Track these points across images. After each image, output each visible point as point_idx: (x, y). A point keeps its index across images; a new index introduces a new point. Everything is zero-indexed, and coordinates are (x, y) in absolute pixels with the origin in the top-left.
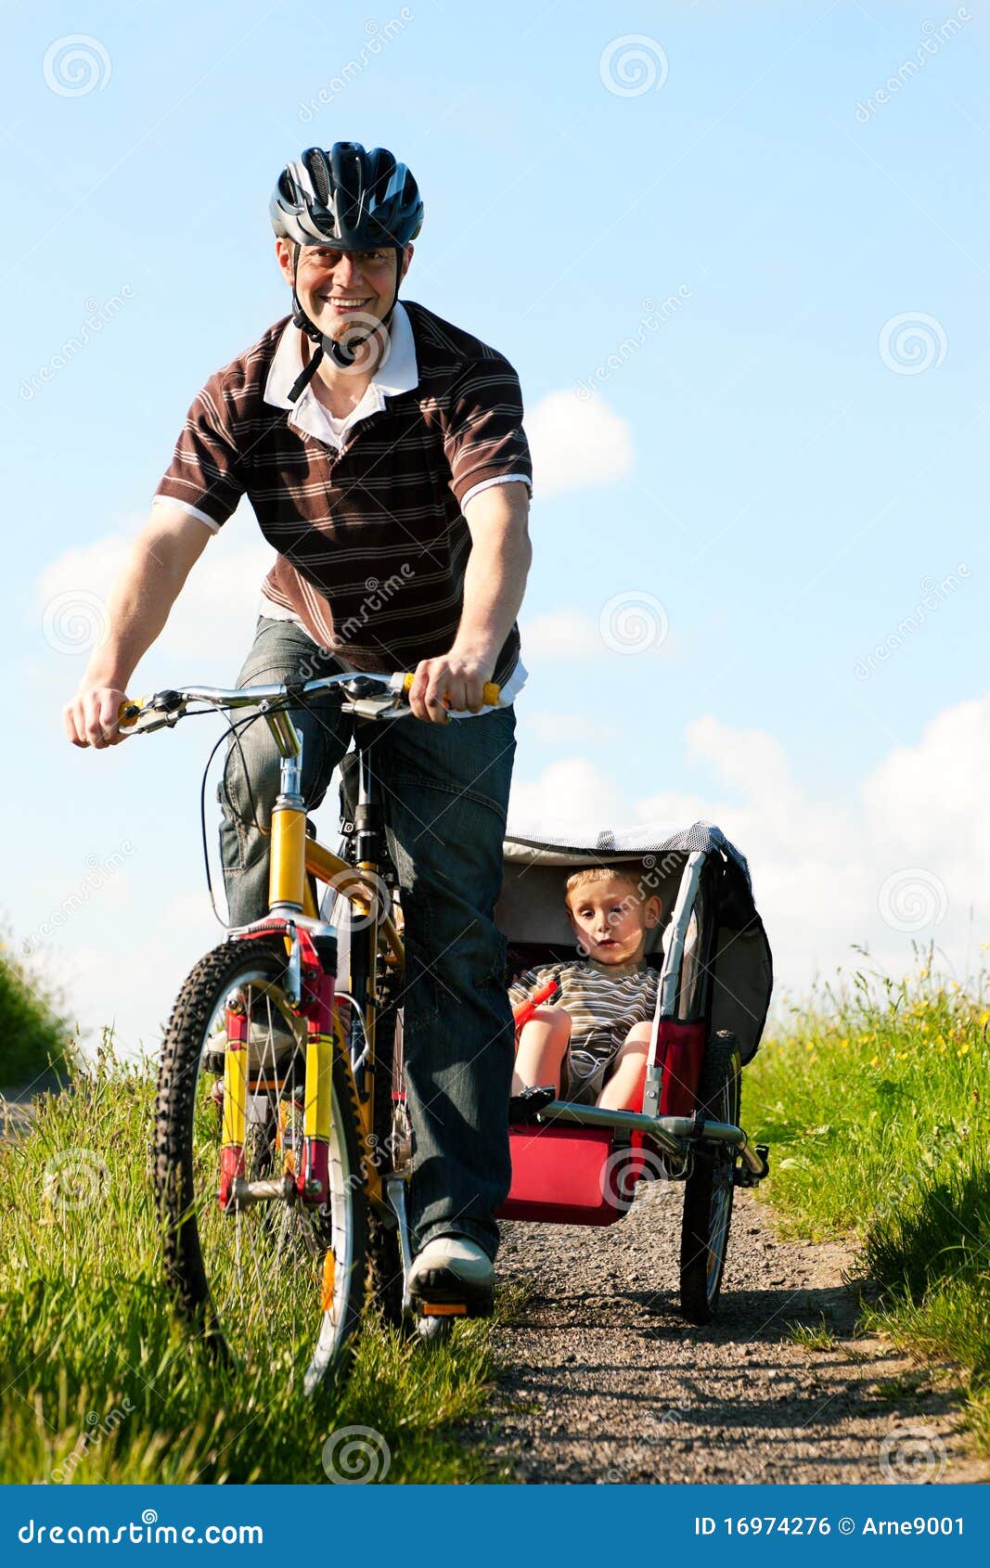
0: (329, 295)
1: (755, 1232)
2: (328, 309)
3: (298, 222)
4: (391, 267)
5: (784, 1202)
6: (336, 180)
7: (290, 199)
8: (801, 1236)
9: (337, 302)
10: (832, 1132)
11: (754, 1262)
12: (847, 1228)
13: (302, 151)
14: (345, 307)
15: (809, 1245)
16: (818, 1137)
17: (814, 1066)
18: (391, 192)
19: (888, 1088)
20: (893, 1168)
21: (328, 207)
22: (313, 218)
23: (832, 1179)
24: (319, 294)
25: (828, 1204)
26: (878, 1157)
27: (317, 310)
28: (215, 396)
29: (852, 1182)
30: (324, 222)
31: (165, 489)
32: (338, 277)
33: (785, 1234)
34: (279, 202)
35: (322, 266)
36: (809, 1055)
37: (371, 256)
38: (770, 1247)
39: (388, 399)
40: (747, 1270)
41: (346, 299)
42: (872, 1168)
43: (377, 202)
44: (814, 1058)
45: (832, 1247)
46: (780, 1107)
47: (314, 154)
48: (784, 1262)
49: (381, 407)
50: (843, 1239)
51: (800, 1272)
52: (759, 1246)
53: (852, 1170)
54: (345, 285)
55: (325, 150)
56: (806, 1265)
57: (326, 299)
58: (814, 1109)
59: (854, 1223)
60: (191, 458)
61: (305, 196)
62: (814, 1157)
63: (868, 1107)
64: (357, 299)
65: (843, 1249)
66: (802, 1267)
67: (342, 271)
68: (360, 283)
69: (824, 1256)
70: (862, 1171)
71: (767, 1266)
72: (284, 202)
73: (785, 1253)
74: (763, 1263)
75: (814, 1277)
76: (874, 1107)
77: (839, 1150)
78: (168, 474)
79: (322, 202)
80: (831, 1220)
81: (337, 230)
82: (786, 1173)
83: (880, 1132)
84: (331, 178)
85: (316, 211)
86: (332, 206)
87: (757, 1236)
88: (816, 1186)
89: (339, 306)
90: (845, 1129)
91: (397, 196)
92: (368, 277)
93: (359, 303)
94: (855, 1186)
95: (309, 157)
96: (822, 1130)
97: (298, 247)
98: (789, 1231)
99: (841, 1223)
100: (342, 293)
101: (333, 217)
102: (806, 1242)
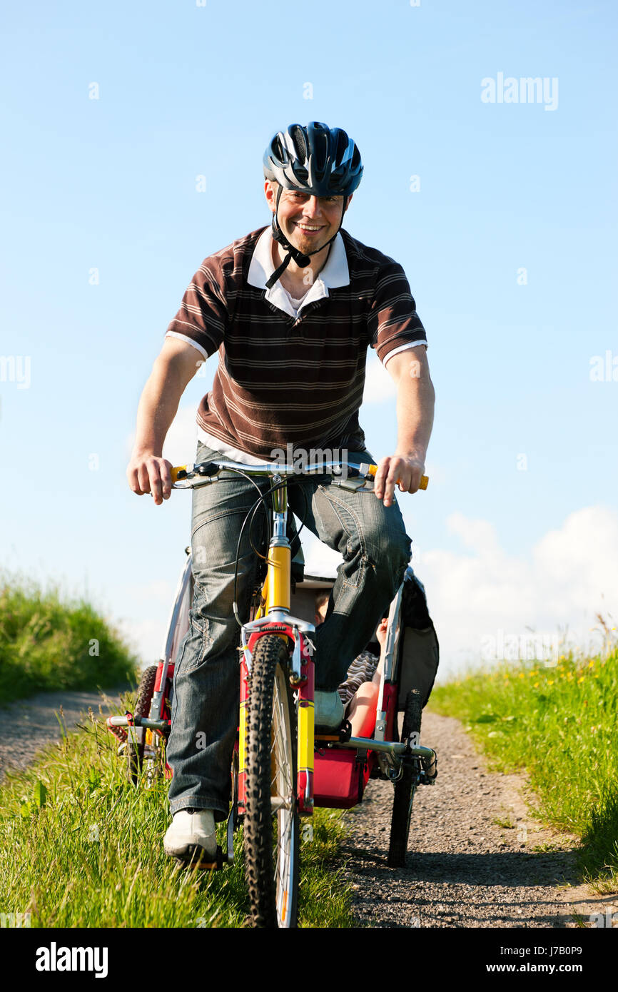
0: (298, 222)
1: (475, 768)
2: (298, 230)
3: (284, 173)
4: (339, 206)
5: (490, 754)
6: (311, 148)
7: (280, 158)
8: (499, 771)
9: (304, 227)
10: (515, 720)
11: (475, 783)
12: (521, 767)
13: (289, 125)
14: (308, 230)
15: (503, 775)
16: (508, 722)
17: (508, 687)
18: (345, 159)
19: (543, 699)
20: (544, 739)
21: (305, 166)
22: (295, 171)
23: (514, 743)
24: (292, 220)
25: (512, 756)
26: (537, 733)
27: (290, 230)
28: (214, 271)
29: (524, 745)
30: (301, 175)
31: (176, 328)
32: (307, 211)
33: (490, 770)
34: (271, 158)
35: (296, 202)
36: (504, 681)
37: (328, 199)
38: (483, 776)
39: (330, 290)
40: (471, 787)
41: (310, 226)
42: (535, 738)
43: (337, 165)
44: (507, 683)
45: (513, 776)
46: (489, 706)
47: (297, 128)
48: (489, 784)
49: (326, 295)
50: (519, 773)
51: (498, 789)
52: (477, 775)
53: (524, 739)
54: (311, 217)
55: (303, 126)
56: (500, 785)
57: (296, 224)
58: (506, 709)
59: (524, 765)
60: (197, 310)
61: (290, 156)
62: (506, 732)
63: (532, 708)
64: (317, 226)
65: (519, 778)
66: (498, 786)
67: (309, 207)
68: (320, 216)
69: (509, 781)
70: (529, 739)
71: (481, 785)
72: (275, 158)
73: (490, 779)
74: (479, 784)
75: (504, 791)
76: (536, 708)
77: (518, 728)
78: (177, 317)
79: (301, 161)
80: (513, 763)
81: (310, 181)
82: (492, 739)
83: (539, 720)
84: (308, 146)
85: (297, 167)
86: (308, 165)
87: (477, 770)
88: (506, 746)
89: (306, 230)
90: (521, 718)
91: (349, 161)
92: (326, 212)
93: (318, 228)
94: (526, 746)
95: (293, 130)
96: (510, 718)
97: (281, 188)
98: (492, 768)
99: (519, 765)
100: (308, 222)
101: (307, 172)
102: (501, 774)
